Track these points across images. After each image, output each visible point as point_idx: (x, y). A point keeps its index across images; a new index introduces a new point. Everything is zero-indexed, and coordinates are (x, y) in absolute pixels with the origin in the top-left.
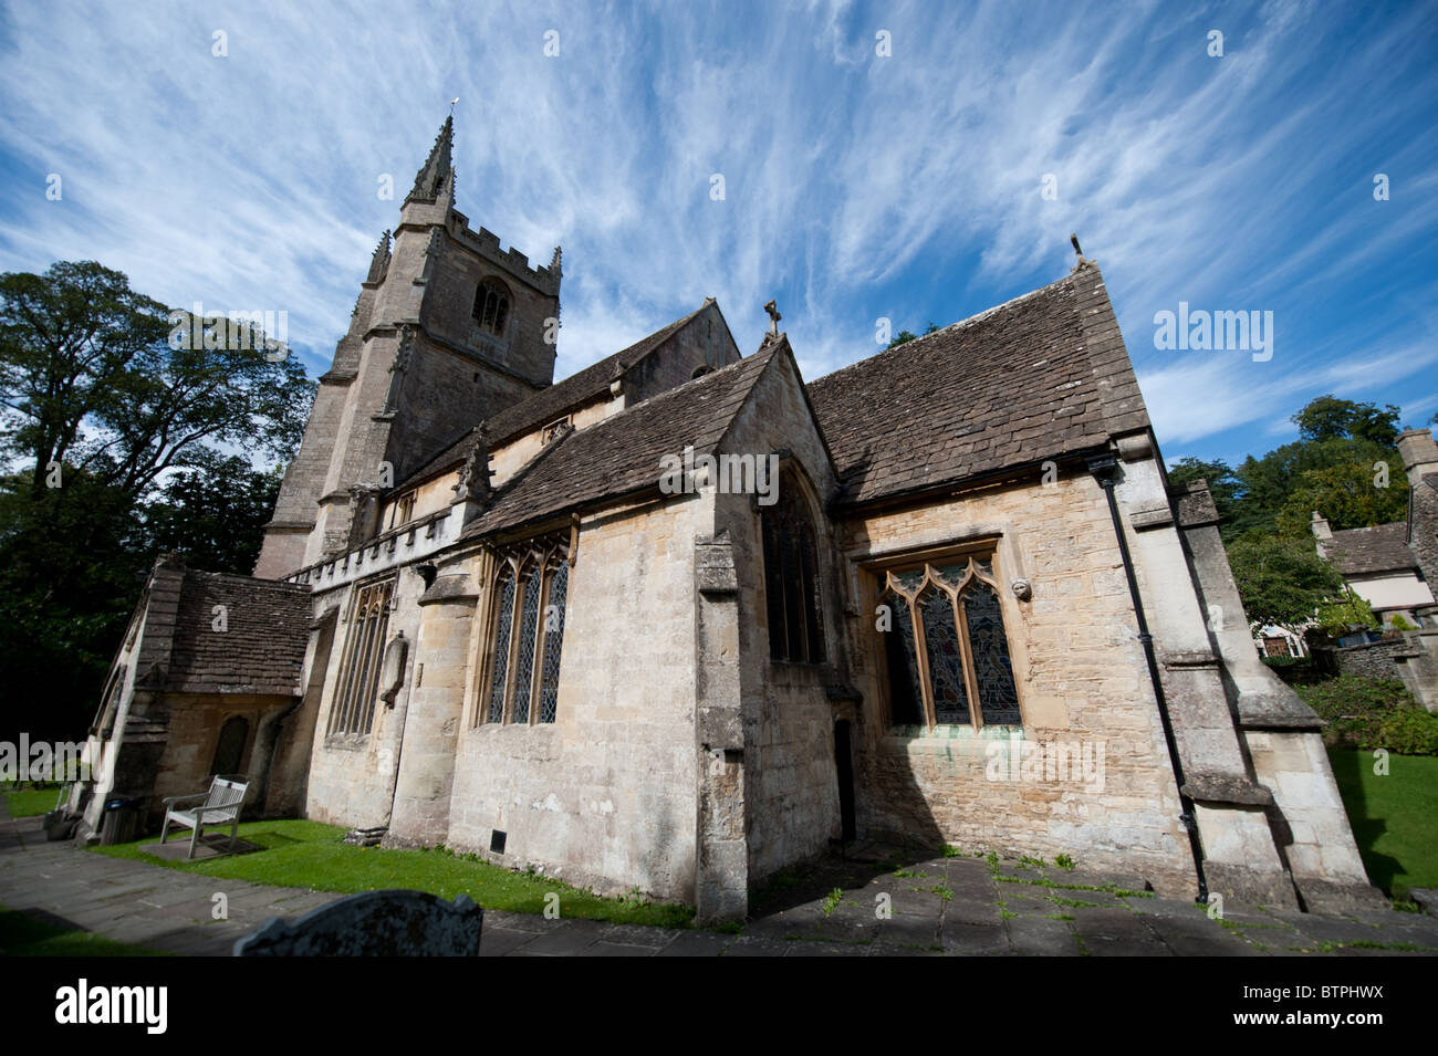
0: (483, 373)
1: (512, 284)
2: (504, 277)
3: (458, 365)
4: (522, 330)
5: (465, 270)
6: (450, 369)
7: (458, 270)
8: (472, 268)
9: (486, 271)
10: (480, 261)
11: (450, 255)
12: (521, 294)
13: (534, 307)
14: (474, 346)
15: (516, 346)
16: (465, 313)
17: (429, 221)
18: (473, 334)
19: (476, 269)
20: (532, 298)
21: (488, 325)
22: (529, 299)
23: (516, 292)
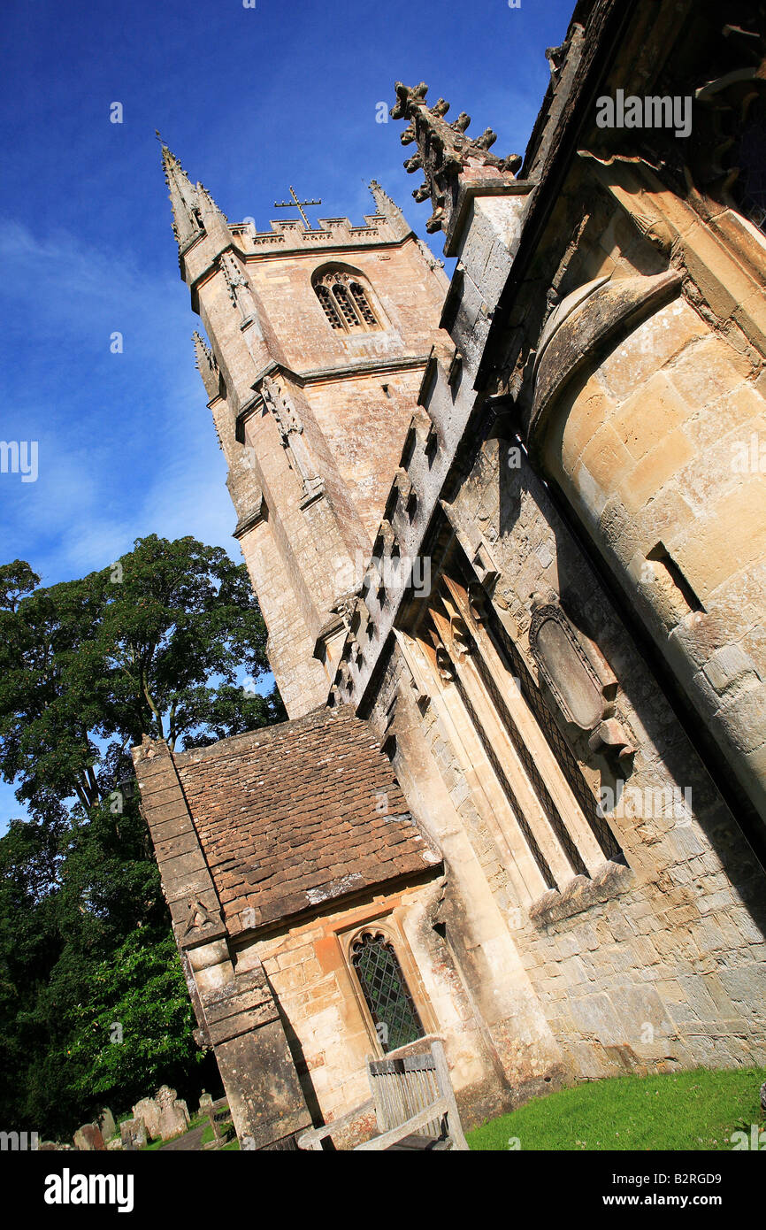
0: (390, 379)
1: (350, 259)
2: (335, 259)
3: (354, 389)
4: (401, 301)
5: (288, 279)
6: (349, 401)
7: (280, 286)
8: (294, 274)
9: (309, 265)
10: (297, 259)
11: (261, 276)
12: (368, 262)
13: (394, 267)
14: (359, 358)
15: (407, 325)
16: (321, 327)
17: (213, 256)
18: (349, 345)
19: (298, 271)
20: (384, 259)
21: (358, 326)
22: (382, 263)
23: (361, 265)
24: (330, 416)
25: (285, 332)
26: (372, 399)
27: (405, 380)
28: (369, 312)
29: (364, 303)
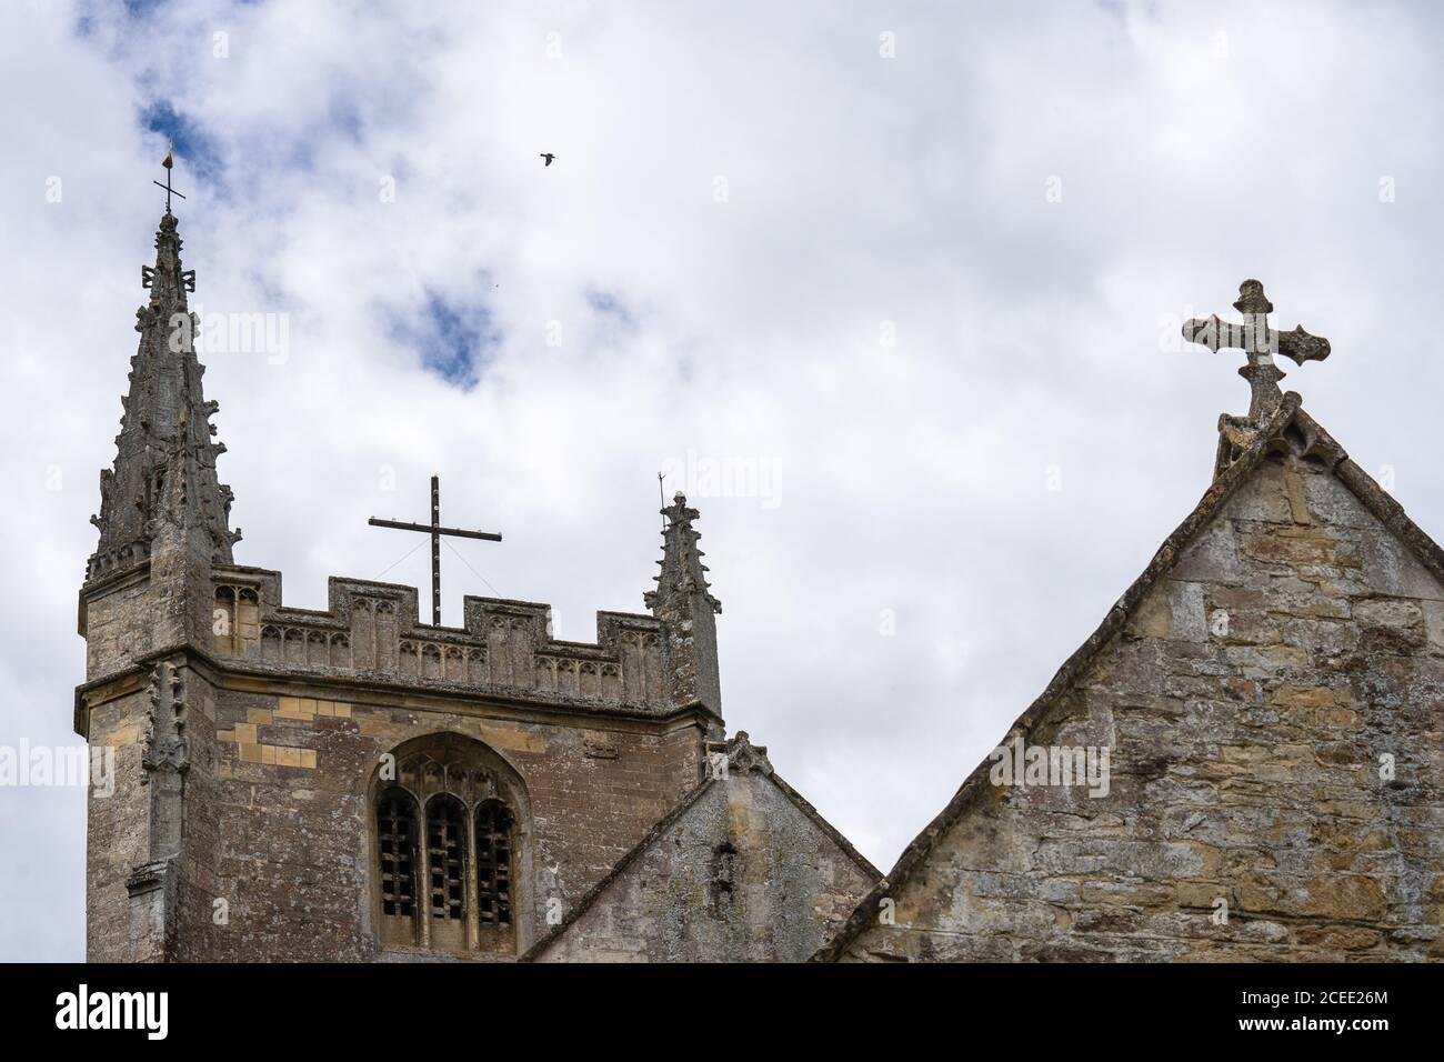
1: (505, 736)
2: (464, 726)
5: (309, 760)
7: (285, 774)
8: (334, 744)
10: (359, 707)
11: (244, 734)
12: (551, 754)
13: (616, 784)
17: (139, 651)
19: (348, 742)
20: (598, 754)
21: (456, 923)
22: (591, 764)
23: (528, 757)
28: (504, 886)
29: (504, 857)
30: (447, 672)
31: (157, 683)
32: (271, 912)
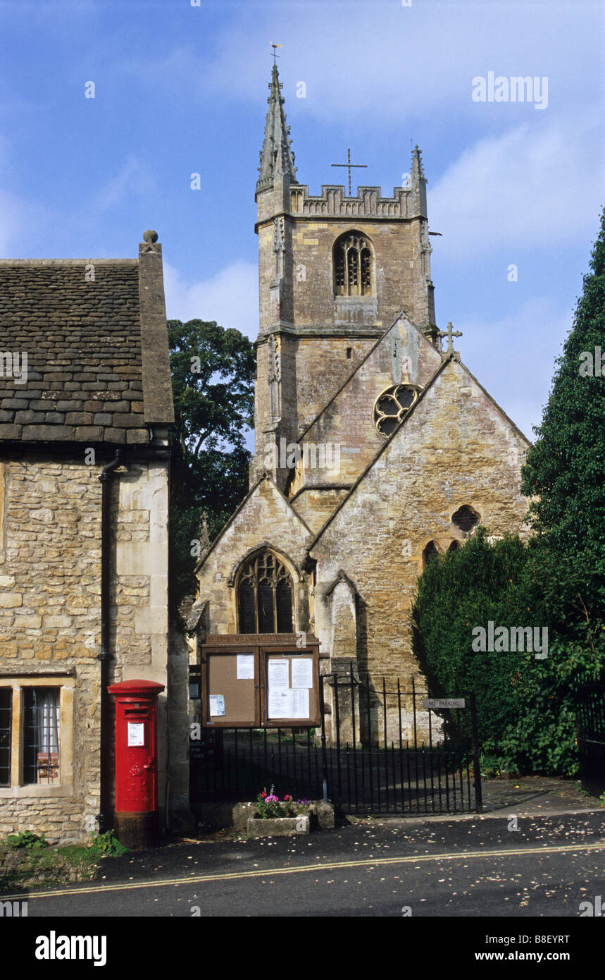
0: (354, 344)
1: (367, 229)
2: (357, 227)
3: (329, 348)
4: (391, 274)
5: (316, 242)
6: (322, 356)
7: (310, 247)
8: (323, 236)
9: (338, 230)
10: (330, 225)
11: (299, 236)
12: (380, 234)
13: (398, 241)
14: (341, 321)
15: (386, 298)
16: (325, 289)
17: (271, 213)
18: (339, 309)
19: (327, 235)
20: (394, 232)
21: (356, 286)
22: (391, 235)
23: (375, 235)
24: (305, 365)
25: (300, 290)
26: (337, 357)
27: (365, 346)
28: (368, 274)
29: (368, 265)
30: (352, 212)
31: (276, 225)
32: (307, 290)
